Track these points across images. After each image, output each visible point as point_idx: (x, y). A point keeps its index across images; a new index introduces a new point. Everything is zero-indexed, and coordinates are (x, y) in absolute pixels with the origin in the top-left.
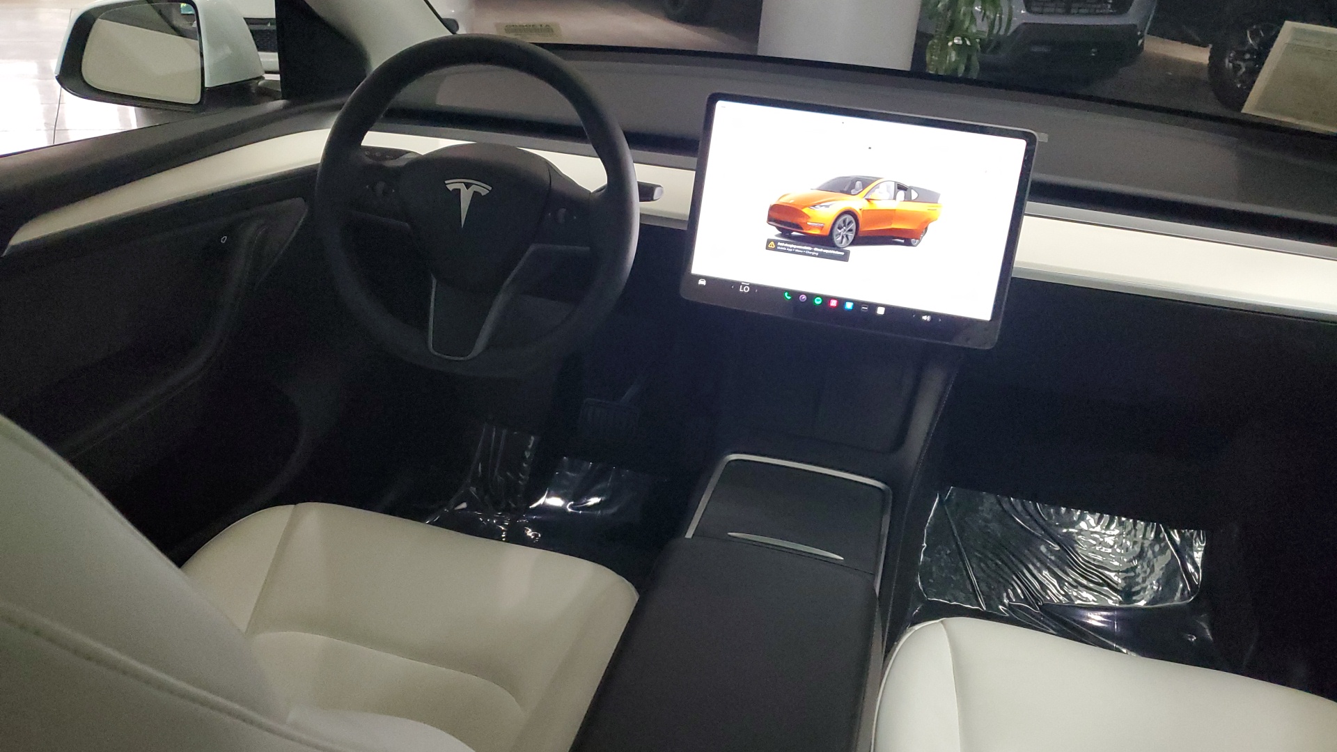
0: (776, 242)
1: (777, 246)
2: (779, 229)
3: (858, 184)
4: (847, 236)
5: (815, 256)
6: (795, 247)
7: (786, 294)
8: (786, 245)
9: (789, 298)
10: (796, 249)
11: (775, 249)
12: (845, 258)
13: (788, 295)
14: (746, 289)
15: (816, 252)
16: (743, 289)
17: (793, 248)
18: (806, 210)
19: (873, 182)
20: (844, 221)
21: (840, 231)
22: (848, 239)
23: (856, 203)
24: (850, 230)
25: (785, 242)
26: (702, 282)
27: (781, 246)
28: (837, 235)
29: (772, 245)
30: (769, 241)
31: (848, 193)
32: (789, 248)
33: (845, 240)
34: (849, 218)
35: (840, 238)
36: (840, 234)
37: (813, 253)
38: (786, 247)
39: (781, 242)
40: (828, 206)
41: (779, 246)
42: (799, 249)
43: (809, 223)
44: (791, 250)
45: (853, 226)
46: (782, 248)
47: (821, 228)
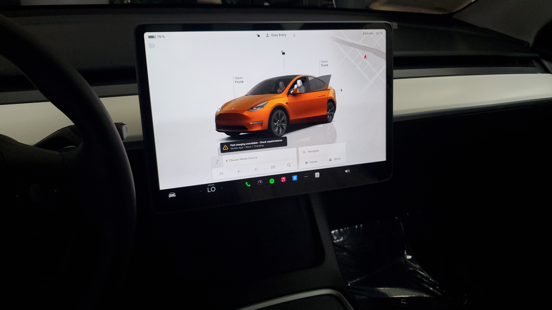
0: (228, 144)
1: (229, 147)
2: (227, 133)
3: (281, 83)
4: (282, 126)
5: (261, 148)
6: (244, 144)
7: (247, 183)
8: (237, 145)
9: (249, 185)
10: (246, 145)
11: (230, 151)
12: (284, 143)
13: (248, 184)
14: (213, 189)
15: (262, 144)
16: (210, 190)
17: (243, 146)
18: (246, 114)
19: (291, 80)
20: (277, 115)
21: (276, 124)
22: (283, 128)
23: (282, 99)
24: (283, 121)
25: (236, 143)
26: (172, 195)
27: (233, 147)
28: (274, 128)
29: (226, 147)
30: (222, 145)
31: (275, 92)
32: (240, 146)
33: (281, 130)
34: (280, 112)
35: (277, 129)
36: (276, 126)
37: (260, 146)
38: (238, 146)
39: (232, 143)
40: (262, 107)
41: (232, 147)
42: (248, 145)
43: (251, 123)
44: (242, 148)
45: (284, 117)
46: (235, 148)
47: (261, 124)
